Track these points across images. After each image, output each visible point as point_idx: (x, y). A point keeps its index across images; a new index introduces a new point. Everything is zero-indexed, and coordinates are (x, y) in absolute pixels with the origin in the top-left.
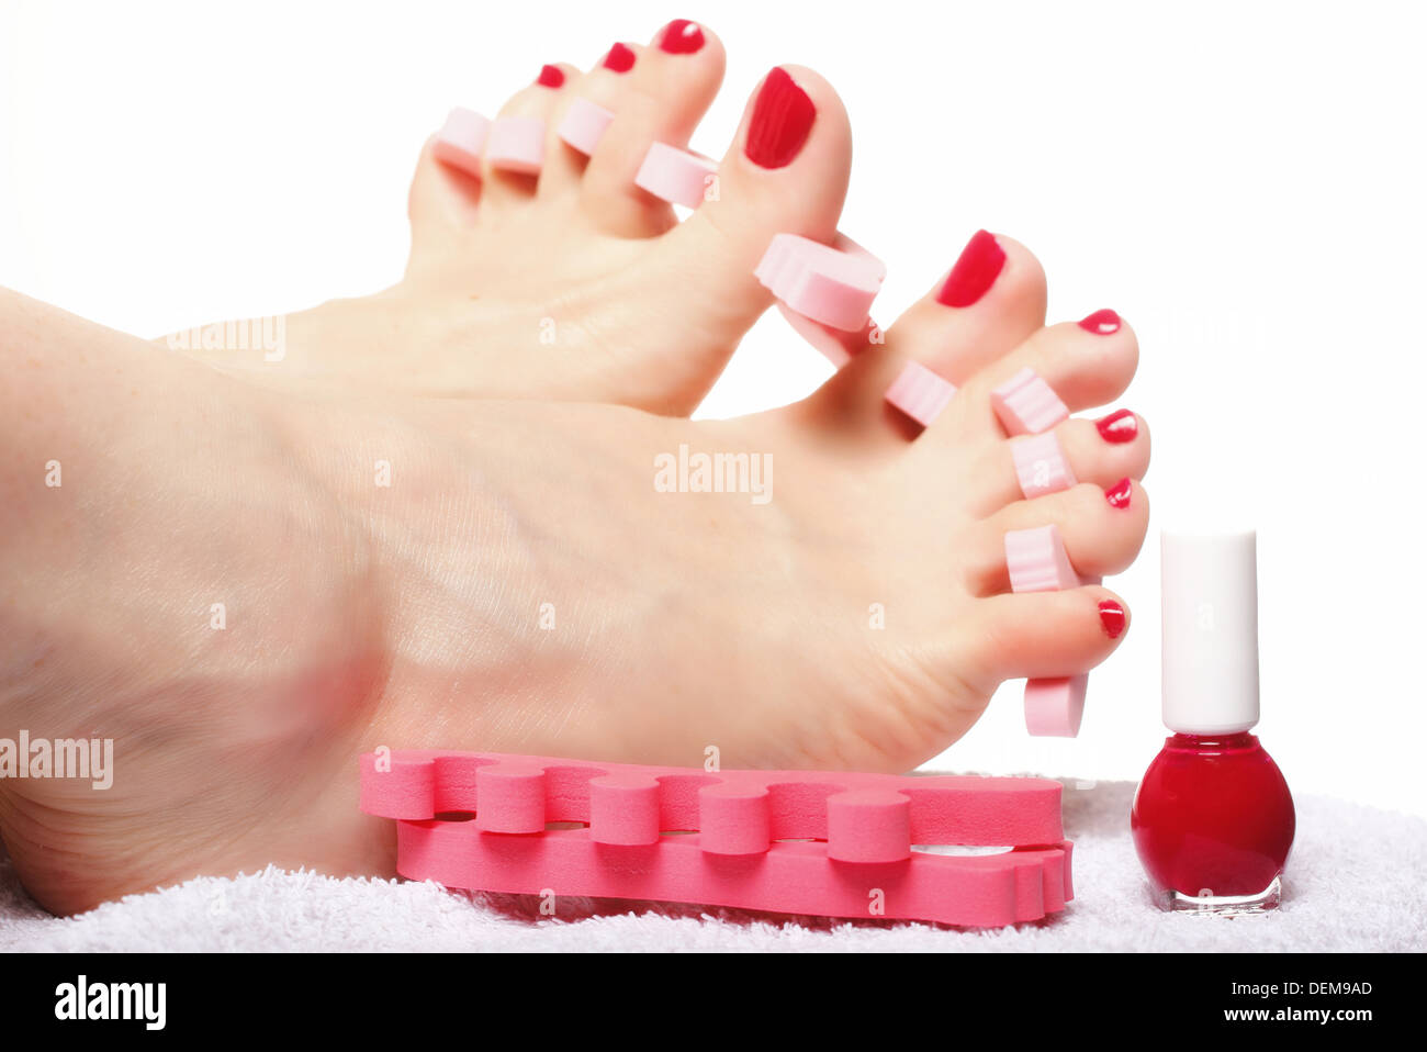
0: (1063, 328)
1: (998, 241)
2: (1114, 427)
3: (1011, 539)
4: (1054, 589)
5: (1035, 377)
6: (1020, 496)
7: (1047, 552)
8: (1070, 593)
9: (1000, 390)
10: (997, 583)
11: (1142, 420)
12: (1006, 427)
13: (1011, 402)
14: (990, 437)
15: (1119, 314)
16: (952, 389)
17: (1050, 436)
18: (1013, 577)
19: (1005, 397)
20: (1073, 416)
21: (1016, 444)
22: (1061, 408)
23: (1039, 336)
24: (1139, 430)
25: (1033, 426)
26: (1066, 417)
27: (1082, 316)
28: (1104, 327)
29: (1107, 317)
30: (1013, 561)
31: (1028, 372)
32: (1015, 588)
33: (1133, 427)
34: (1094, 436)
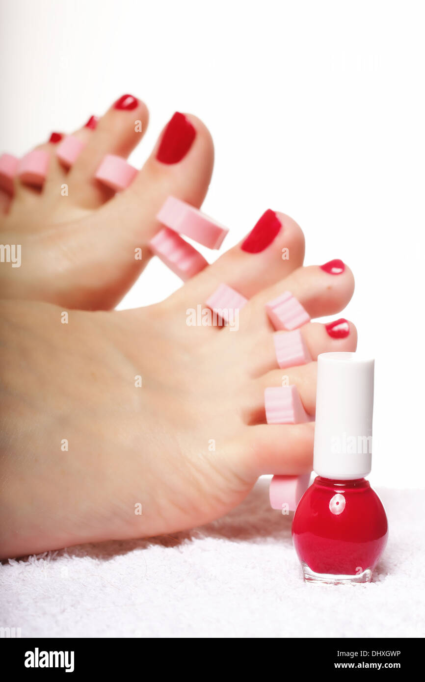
0: (312, 268)
1: (278, 216)
2: (336, 328)
3: (268, 392)
4: (290, 423)
5: (292, 296)
6: (276, 366)
7: (288, 401)
8: (301, 426)
9: (271, 303)
10: (259, 418)
11: (354, 326)
12: (274, 326)
13: (277, 311)
14: (264, 330)
15: (344, 262)
16: (244, 301)
17: (297, 332)
18: (268, 415)
19: (274, 307)
20: (314, 321)
21: (278, 336)
22: (305, 316)
23: (298, 273)
24: (351, 331)
25: (289, 326)
26: (308, 321)
27: (324, 262)
28: (335, 270)
29: (338, 264)
30: (268, 405)
31: (288, 294)
32: (268, 421)
33: (347, 329)
34: (323, 333)
